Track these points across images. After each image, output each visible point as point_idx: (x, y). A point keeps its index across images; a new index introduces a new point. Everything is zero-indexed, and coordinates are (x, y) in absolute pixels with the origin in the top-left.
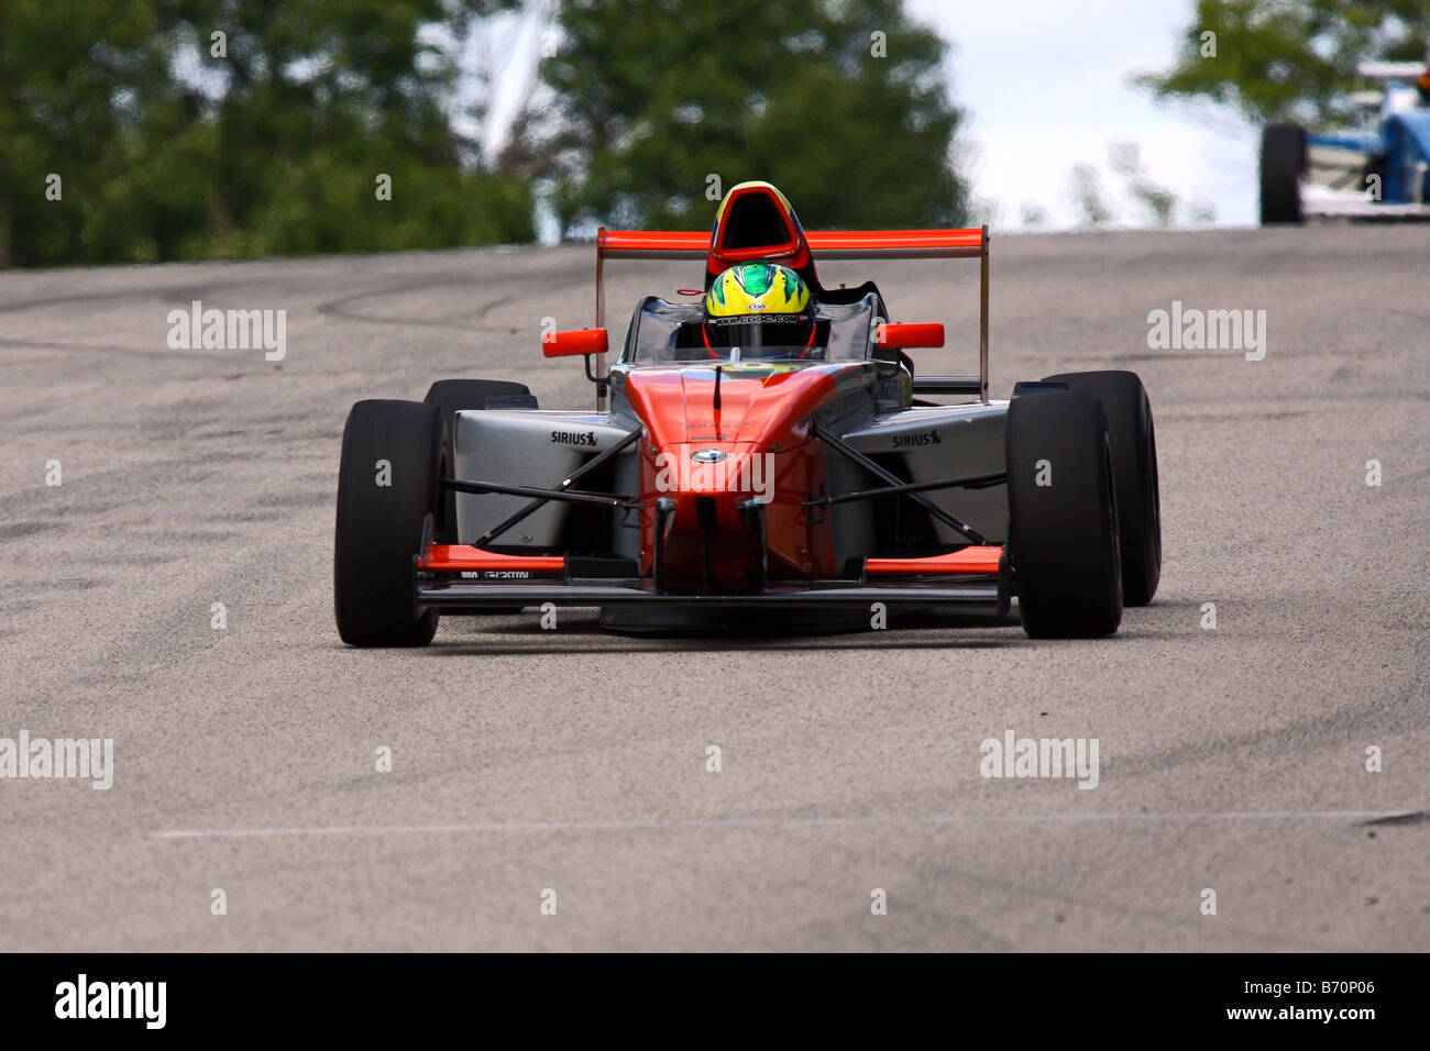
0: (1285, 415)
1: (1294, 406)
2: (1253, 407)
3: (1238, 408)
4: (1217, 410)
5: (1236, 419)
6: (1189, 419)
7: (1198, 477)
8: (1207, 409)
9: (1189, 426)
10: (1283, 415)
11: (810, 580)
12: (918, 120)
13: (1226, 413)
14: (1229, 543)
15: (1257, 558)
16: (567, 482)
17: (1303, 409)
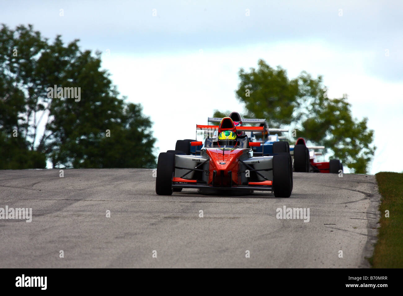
0: (235, 218)
1: (237, 216)
2: (226, 215)
3: (223, 216)
4: (217, 216)
5: (222, 218)
6: (210, 218)
7: (212, 233)
8: (215, 216)
9: (210, 220)
10: (234, 218)
11: (238, 185)
12: (145, 141)
13: (220, 217)
14: (220, 250)
15: (226, 254)
16: (196, 167)
17: (239, 217)
